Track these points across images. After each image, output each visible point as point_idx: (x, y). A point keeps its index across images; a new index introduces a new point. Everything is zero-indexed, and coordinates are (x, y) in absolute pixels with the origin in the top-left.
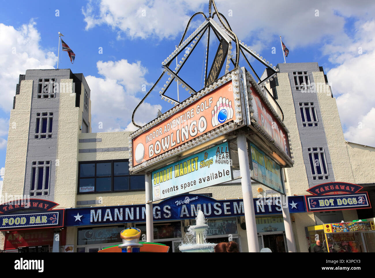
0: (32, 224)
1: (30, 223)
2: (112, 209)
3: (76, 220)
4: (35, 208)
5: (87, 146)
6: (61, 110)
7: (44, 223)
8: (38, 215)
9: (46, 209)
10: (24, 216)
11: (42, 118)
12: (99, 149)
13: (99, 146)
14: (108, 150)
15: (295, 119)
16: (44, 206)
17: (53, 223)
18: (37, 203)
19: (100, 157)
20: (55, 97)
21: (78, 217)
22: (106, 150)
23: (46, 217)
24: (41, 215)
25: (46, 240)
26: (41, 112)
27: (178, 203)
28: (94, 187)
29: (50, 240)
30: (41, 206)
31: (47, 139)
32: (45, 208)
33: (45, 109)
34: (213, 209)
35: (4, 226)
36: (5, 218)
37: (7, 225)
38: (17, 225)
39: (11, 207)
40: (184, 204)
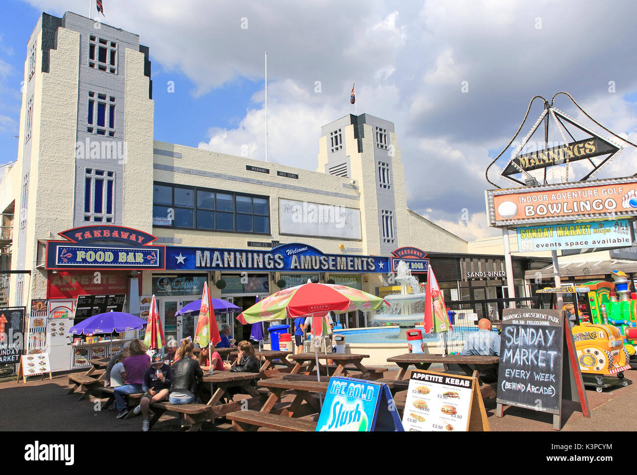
0: (122, 263)
1: (119, 261)
2: (222, 251)
3: (178, 262)
4: (123, 240)
5: (164, 160)
6: (128, 99)
7: (140, 263)
8: (131, 251)
9: (140, 242)
10: (109, 250)
11: (99, 102)
12: (179, 168)
13: (177, 163)
16: (137, 239)
17: (152, 264)
18: (128, 233)
19: (179, 179)
20: (118, 74)
21: (180, 259)
22: (188, 172)
23: (142, 255)
24: (135, 252)
25: (113, 288)
26: (96, 92)
27: (289, 252)
28: (170, 220)
29: (120, 288)
30: (133, 238)
31: (108, 137)
32: (140, 241)
33: (102, 89)
35: (80, 262)
36: (80, 251)
37: (84, 260)
38: (100, 263)
39: (88, 235)
40: (295, 254)
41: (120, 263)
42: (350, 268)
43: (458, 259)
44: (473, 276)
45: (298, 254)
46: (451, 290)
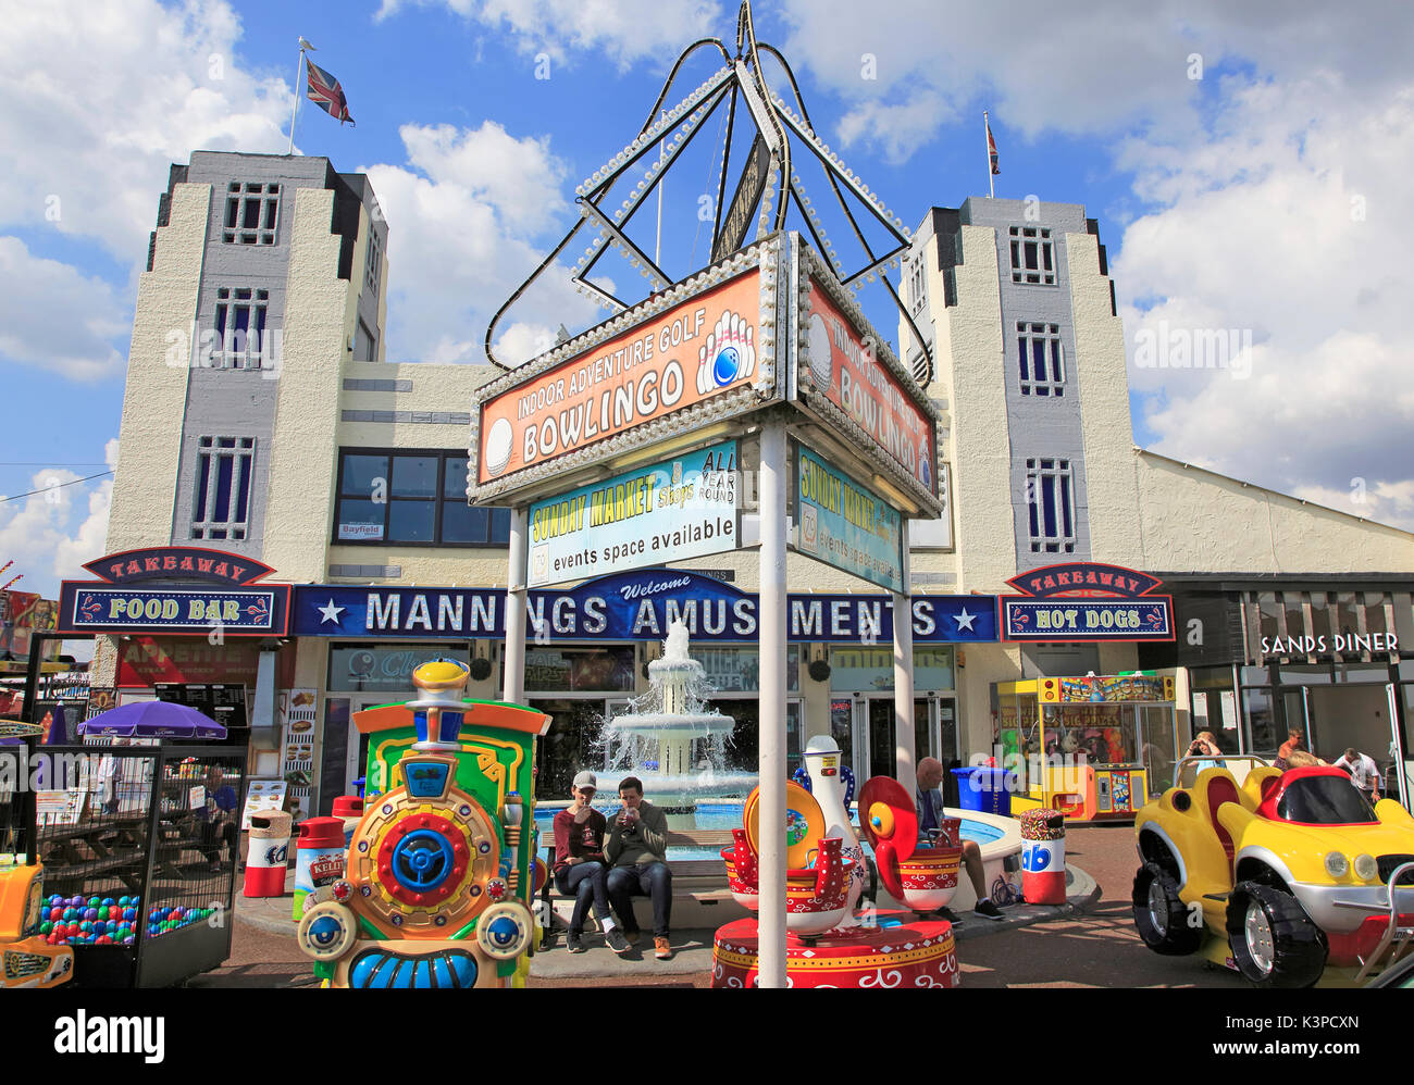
0: (195, 621)
1: (190, 618)
2: (433, 595)
3: (325, 619)
4: (203, 576)
5: (368, 401)
6: (294, 286)
7: (231, 622)
8: (214, 597)
9: (237, 579)
10: (171, 596)
11: (236, 305)
12: (403, 413)
13: (403, 403)
14: (429, 419)
15: (1001, 369)
16: (230, 571)
17: (258, 624)
18: (212, 561)
19: (406, 436)
20: (277, 244)
21: (330, 612)
22: (423, 419)
23: (236, 605)
24: (222, 599)
25: (235, 670)
26: (232, 288)
27: (630, 591)
28: (381, 527)
29: (248, 672)
30: (222, 570)
31: (247, 371)
32: (235, 577)
33: (244, 279)
35: (115, 620)
36: (116, 598)
37: (123, 616)
38: (153, 621)
39: (134, 568)
40: (647, 596)
41: (191, 621)
42: (836, 631)
43: (1235, 596)
44: (1282, 649)
45: (658, 599)
46: (1223, 694)
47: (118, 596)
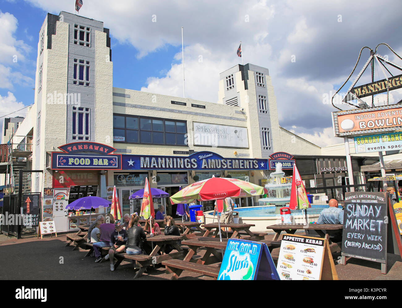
0: (95, 166)
4: (95, 151)
5: (119, 100)
6: (97, 61)
7: (106, 166)
8: (100, 158)
10: (87, 158)
11: (80, 65)
12: (128, 104)
13: (127, 101)
14: (135, 106)
15: (256, 106)
16: (104, 150)
18: (98, 147)
19: (129, 111)
20: (91, 47)
21: (131, 163)
23: (107, 160)
24: (103, 158)
26: (79, 59)
27: (201, 157)
28: (124, 138)
30: (101, 149)
31: (85, 86)
32: (106, 152)
33: (82, 57)
34: (222, 164)
35: (71, 165)
36: (70, 158)
37: (73, 164)
38: (83, 166)
39: (75, 148)
40: (204, 158)
41: (94, 165)
42: (241, 167)
43: (315, 160)
44: (325, 170)
45: (207, 159)
46: (310, 180)
47: (71, 157)
